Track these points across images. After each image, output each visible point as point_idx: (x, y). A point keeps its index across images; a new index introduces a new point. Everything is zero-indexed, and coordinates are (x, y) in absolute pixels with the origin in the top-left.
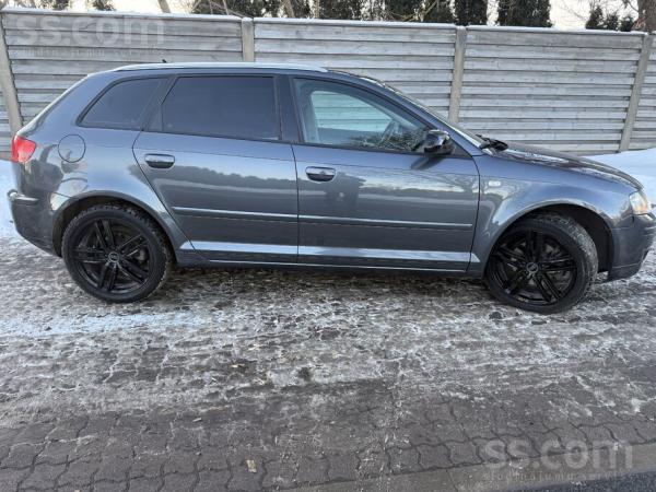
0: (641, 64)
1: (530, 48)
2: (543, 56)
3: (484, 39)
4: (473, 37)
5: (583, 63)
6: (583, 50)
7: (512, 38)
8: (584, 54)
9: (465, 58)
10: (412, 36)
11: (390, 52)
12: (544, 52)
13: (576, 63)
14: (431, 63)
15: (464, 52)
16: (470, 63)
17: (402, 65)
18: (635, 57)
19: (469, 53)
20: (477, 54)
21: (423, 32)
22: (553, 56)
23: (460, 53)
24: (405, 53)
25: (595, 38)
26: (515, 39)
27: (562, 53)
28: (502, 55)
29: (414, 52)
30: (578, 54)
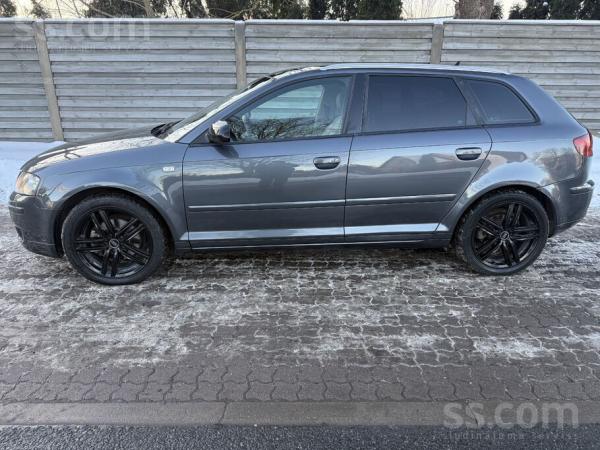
0: (433, 53)
1: (312, 40)
2: (326, 47)
3: (263, 32)
4: (251, 30)
5: (371, 53)
6: (368, 41)
7: (293, 31)
8: (371, 45)
9: (246, 51)
10: (191, 32)
11: (171, 47)
12: (327, 43)
13: (363, 53)
14: (213, 56)
15: (244, 45)
16: (252, 55)
17: (186, 58)
18: (426, 46)
19: (249, 45)
20: (258, 46)
21: (202, 28)
22: (336, 47)
23: (240, 47)
24: (187, 47)
25: (380, 29)
26: (294, 32)
27: (346, 44)
28: (283, 47)
29: (195, 46)
30: (362, 45)
